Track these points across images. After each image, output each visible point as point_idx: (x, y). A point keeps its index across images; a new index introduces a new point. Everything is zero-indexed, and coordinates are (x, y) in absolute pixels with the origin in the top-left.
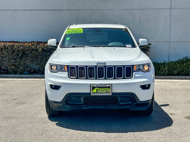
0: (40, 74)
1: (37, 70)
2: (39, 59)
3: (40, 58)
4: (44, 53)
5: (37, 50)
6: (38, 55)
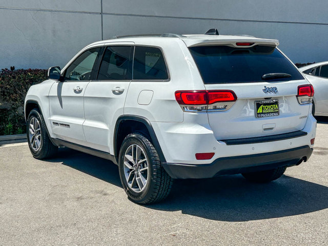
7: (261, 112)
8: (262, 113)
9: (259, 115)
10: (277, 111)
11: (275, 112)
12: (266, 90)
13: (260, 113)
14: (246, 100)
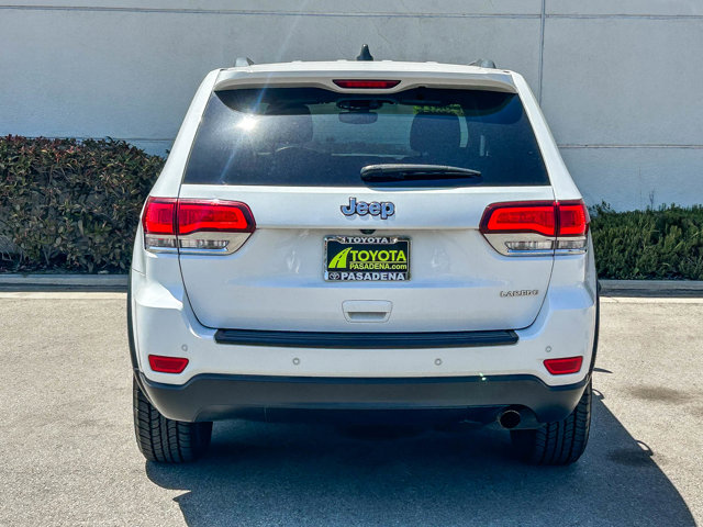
0: (20, 271)
1: (6, 255)
2: (15, 211)
3: (18, 208)
4: (38, 185)
5: (6, 171)
6: (11, 195)
7: (342, 265)
8: (347, 269)
9: (335, 274)
10: (401, 267)
11: (392, 271)
12: (353, 209)
13: (336, 270)
14: (294, 232)
